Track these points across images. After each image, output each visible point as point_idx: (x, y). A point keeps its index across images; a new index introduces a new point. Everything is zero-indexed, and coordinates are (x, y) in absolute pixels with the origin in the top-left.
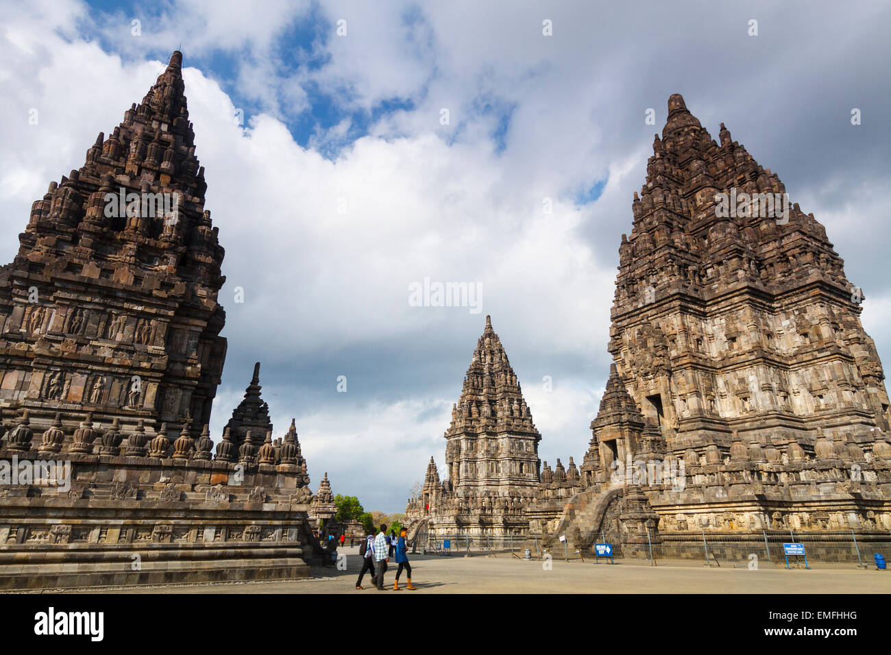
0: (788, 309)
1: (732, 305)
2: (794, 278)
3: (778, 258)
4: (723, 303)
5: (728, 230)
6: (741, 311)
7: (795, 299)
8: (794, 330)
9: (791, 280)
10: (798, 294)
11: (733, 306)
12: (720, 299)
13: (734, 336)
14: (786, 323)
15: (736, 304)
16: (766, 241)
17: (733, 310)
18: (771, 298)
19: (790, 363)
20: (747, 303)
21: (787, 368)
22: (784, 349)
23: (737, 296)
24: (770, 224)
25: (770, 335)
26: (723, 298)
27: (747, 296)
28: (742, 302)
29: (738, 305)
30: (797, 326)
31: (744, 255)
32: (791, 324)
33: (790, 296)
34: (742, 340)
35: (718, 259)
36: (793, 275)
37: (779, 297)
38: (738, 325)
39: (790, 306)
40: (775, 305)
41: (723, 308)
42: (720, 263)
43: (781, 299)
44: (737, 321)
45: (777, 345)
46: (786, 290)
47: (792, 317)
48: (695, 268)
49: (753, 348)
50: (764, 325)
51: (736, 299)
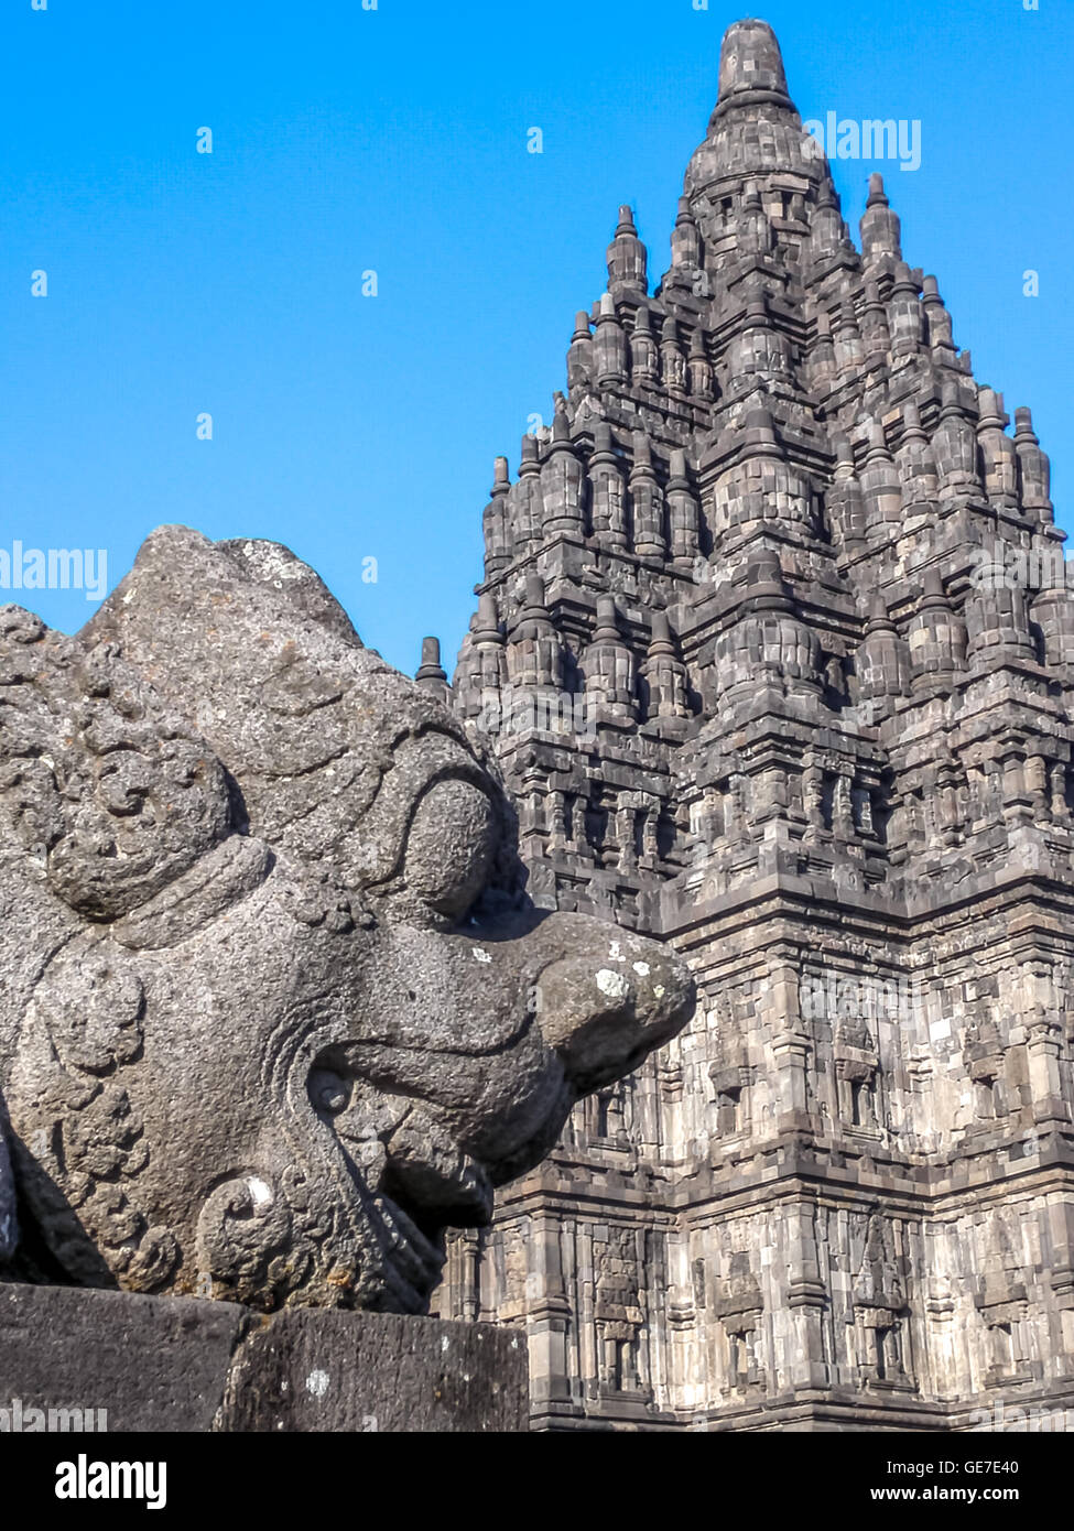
0: (950, 974)
1: (736, 957)
2: (968, 858)
3: (940, 769)
4: (714, 946)
5: (770, 653)
6: (764, 985)
7: (967, 940)
8: (956, 1061)
9: (960, 864)
10: (975, 919)
11: (738, 964)
12: (703, 932)
13: (733, 1083)
14: (940, 1029)
15: (747, 954)
16: (917, 699)
17: (742, 978)
18: (897, 928)
19: (933, 1190)
20: (781, 956)
21: (921, 1212)
22: (927, 1132)
23: (754, 923)
24: (940, 628)
25: (866, 1081)
26: (713, 928)
27: (778, 929)
28: (764, 948)
29: (751, 960)
30: (969, 1046)
31: (808, 758)
32: (954, 1034)
33: (951, 926)
34: (758, 1097)
35: (716, 769)
36: (972, 842)
37: (926, 927)
38: (752, 1040)
39: (955, 964)
40: (913, 956)
41: (712, 966)
42: (722, 786)
43: (929, 934)
44: (751, 1022)
45: (898, 1119)
46: (942, 902)
47: (959, 1010)
48: (639, 799)
49: (781, 1133)
50: (849, 1040)
51: (750, 936)
